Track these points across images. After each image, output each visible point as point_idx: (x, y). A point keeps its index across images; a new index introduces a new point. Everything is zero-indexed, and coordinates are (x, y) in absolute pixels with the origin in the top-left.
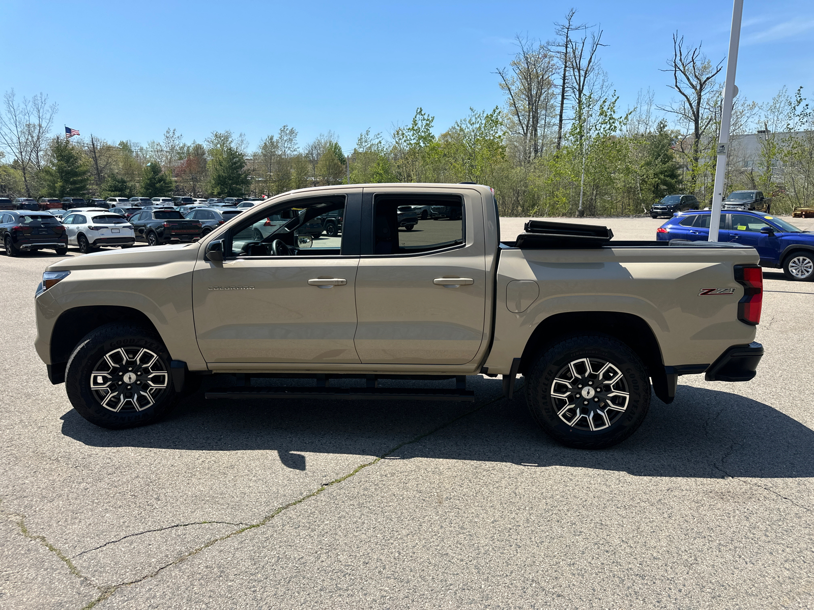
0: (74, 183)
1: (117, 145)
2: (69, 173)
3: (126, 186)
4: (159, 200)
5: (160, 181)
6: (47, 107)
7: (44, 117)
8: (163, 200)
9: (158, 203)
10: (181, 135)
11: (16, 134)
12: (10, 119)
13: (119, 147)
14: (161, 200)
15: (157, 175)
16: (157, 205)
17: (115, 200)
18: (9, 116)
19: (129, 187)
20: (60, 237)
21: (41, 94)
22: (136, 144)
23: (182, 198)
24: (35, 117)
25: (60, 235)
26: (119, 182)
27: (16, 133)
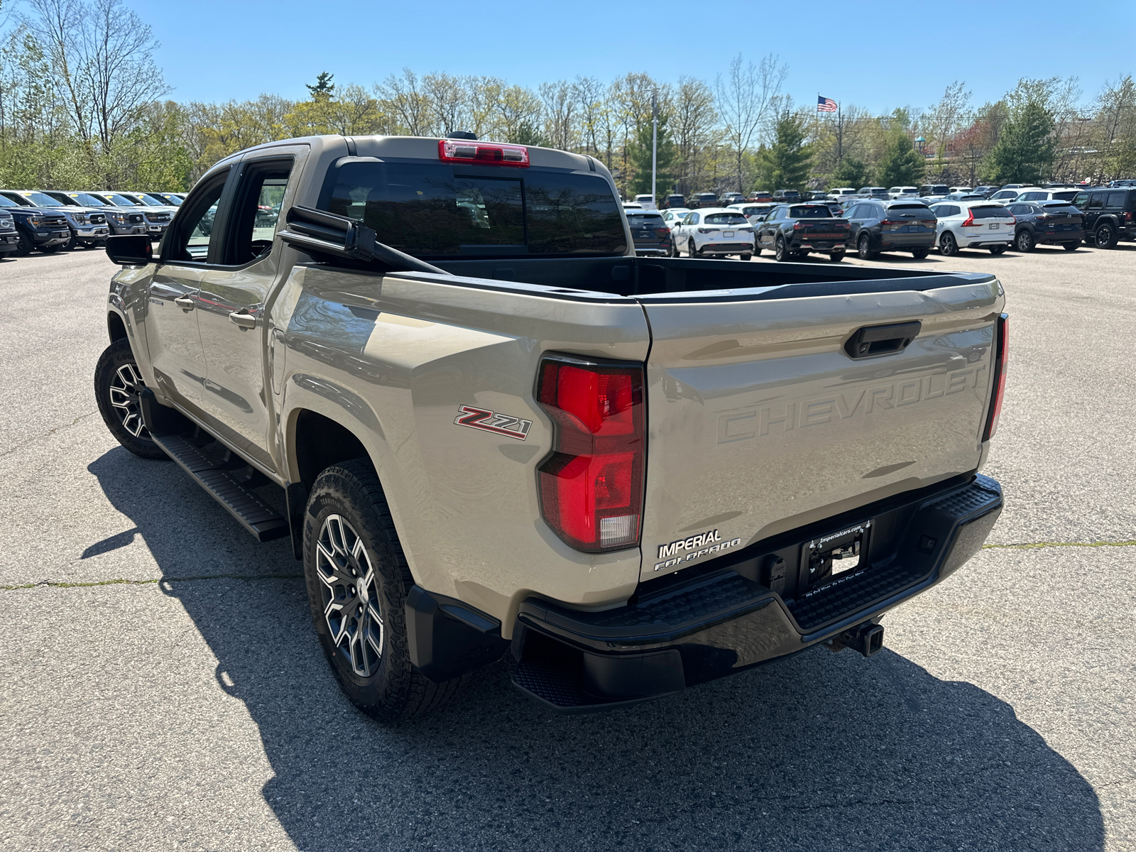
0: (794, 170)
1: (890, 115)
2: (789, 158)
3: (862, 172)
4: (898, 191)
5: (908, 161)
6: (776, 73)
7: (770, 86)
8: (904, 191)
9: (896, 195)
10: (970, 93)
11: (737, 111)
12: (733, 93)
13: (892, 116)
14: (901, 191)
15: (906, 153)
16: (895, 198)
17: (837, 192)
18: (733, 88)
19: (865, 173)
20: (662, 242)
21: (771, 55)
22: (917, 110)
23: (934, 187)
24: (760, 86)
25: (662, 240)
26: (854, 166)
27: (736, 109)
